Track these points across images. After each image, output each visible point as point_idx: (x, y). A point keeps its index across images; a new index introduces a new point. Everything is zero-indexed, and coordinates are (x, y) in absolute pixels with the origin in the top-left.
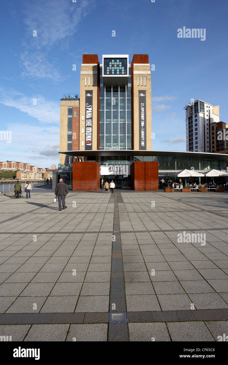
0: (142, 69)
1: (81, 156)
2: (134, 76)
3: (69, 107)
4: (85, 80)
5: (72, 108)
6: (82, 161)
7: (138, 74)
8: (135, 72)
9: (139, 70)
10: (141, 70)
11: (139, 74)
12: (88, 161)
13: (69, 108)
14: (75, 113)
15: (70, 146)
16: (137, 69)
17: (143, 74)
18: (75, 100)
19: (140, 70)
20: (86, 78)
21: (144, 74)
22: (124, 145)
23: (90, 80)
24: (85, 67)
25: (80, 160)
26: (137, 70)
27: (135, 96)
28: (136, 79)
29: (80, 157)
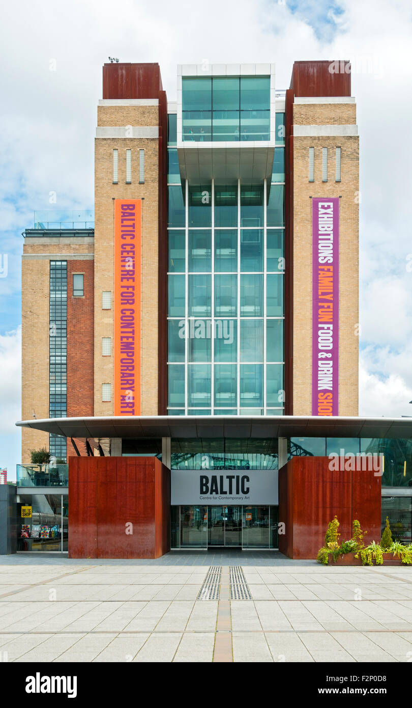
0: (327, 118)
1: (101, 435)
2: (296, 144)
3: (56, 261)
4: (112, 162)
5: (65, 263)
6: (102, 453)
7: (311, 137)
8: (299, 131)
9: (315, 122)
10: (322, 123)
11: (313, 138)
12: (124, 455)
13: (53, 263)
14: (79, 283)
15: (57, 403)
16: (308, 120)
17: (328, 138)
18: (74, 234)
19: (318, 121)
20: (115, 154)
21: (334, 138)
22: (254, 399)
23: (132, 160)
24: (112, 113)
25: (97, 453)
26: (309, 123)
27: (298, 220)
28: (304, 157)
29: (96, 440)
